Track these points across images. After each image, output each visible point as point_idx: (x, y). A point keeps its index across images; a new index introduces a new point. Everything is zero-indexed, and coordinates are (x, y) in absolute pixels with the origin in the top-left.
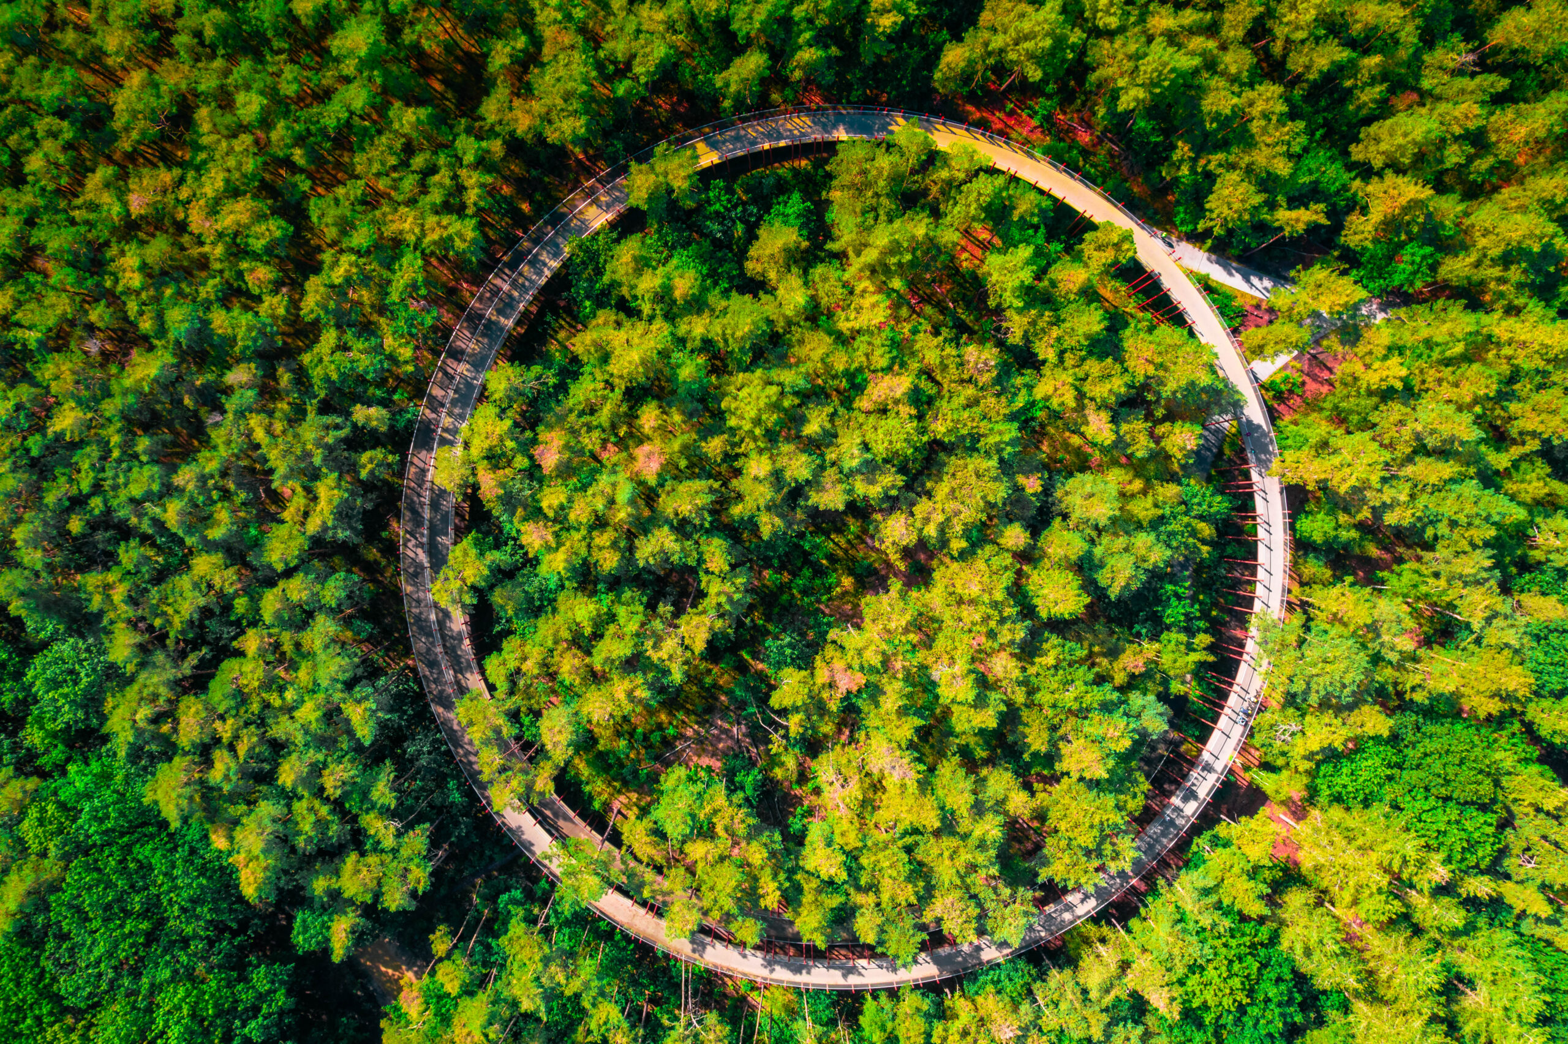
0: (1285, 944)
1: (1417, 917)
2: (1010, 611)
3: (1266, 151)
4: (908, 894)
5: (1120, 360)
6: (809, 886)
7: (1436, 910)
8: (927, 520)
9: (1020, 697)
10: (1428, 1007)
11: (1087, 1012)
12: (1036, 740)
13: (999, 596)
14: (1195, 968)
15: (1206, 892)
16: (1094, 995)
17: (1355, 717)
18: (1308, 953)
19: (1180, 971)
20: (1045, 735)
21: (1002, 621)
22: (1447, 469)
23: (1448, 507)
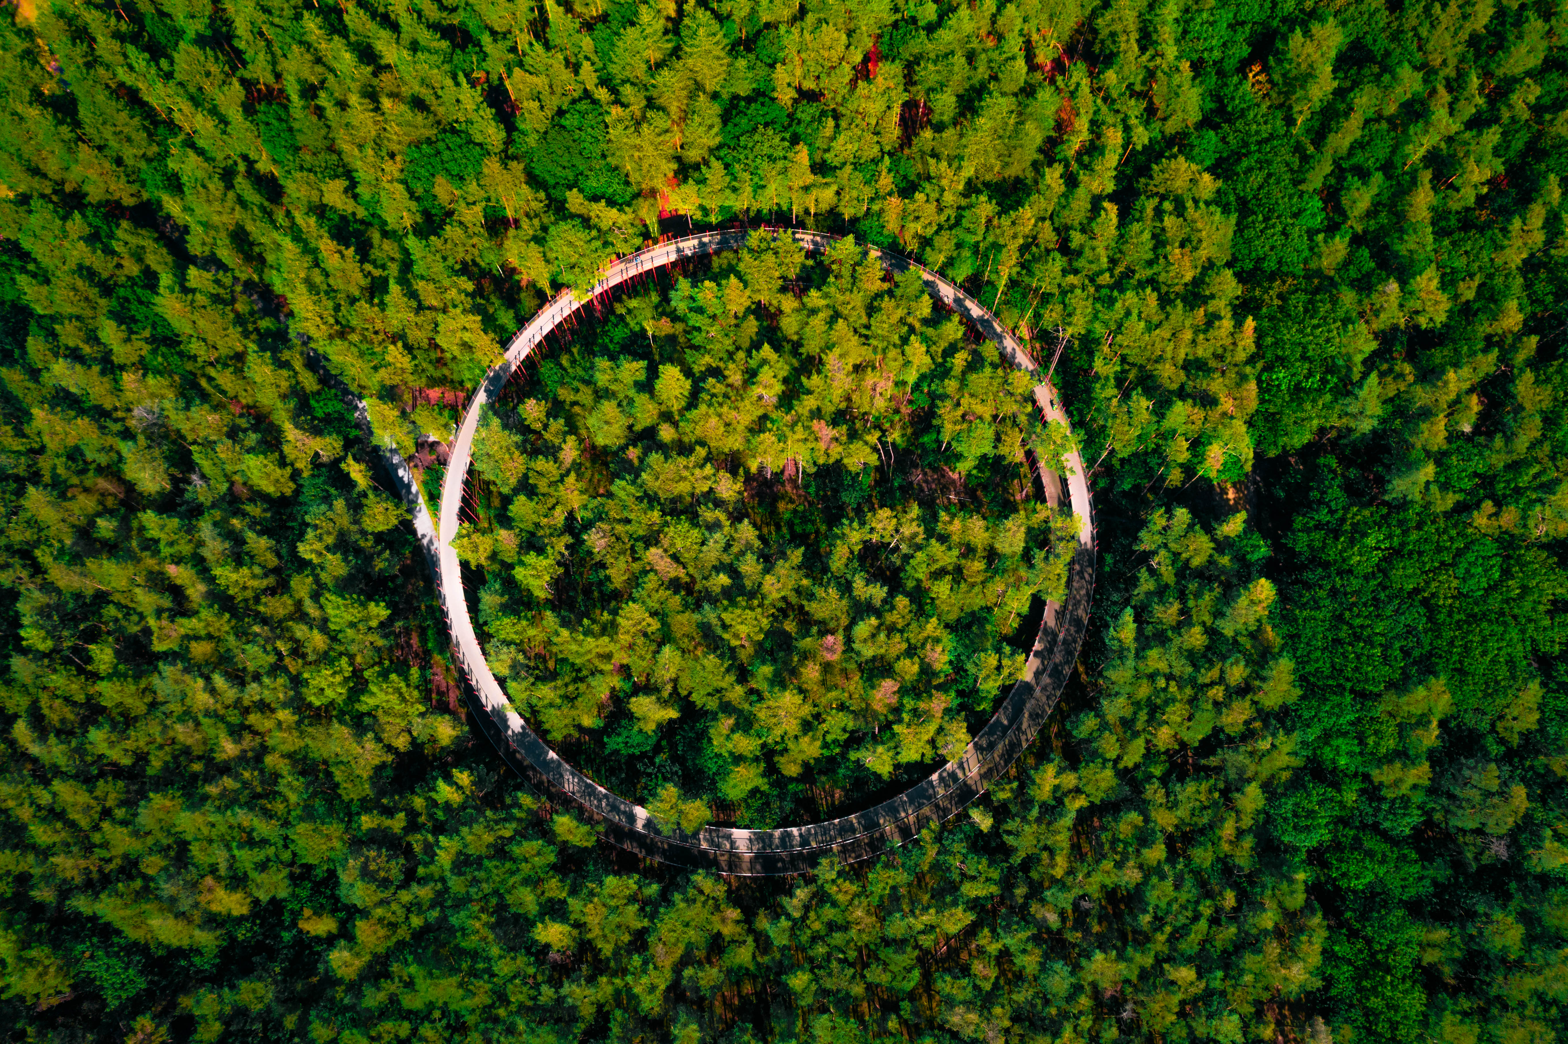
0: (718, 140)
1: (644, 103)
2: (704, 396)
3: (339, 521)
4: (887, 303)
5: (526, 477)
6: (939, 349)
7: (632, 99)
8: (706, 478)
9: (741, 355)
10: (679, 65)
11: (845, 182)
12: (752, 326)
13: (703, 408)
14: (772, 159)
15: (735, 190)
16: (835, 188)
17: (583, 211)
18: (711, 127)
19: (780, 164)
20: (744, 325)
21: (714, 395)
22: (420, 286)
23: (439, 268)
